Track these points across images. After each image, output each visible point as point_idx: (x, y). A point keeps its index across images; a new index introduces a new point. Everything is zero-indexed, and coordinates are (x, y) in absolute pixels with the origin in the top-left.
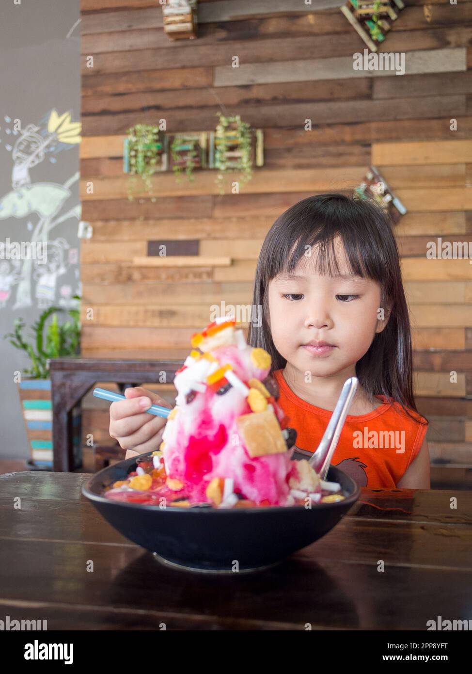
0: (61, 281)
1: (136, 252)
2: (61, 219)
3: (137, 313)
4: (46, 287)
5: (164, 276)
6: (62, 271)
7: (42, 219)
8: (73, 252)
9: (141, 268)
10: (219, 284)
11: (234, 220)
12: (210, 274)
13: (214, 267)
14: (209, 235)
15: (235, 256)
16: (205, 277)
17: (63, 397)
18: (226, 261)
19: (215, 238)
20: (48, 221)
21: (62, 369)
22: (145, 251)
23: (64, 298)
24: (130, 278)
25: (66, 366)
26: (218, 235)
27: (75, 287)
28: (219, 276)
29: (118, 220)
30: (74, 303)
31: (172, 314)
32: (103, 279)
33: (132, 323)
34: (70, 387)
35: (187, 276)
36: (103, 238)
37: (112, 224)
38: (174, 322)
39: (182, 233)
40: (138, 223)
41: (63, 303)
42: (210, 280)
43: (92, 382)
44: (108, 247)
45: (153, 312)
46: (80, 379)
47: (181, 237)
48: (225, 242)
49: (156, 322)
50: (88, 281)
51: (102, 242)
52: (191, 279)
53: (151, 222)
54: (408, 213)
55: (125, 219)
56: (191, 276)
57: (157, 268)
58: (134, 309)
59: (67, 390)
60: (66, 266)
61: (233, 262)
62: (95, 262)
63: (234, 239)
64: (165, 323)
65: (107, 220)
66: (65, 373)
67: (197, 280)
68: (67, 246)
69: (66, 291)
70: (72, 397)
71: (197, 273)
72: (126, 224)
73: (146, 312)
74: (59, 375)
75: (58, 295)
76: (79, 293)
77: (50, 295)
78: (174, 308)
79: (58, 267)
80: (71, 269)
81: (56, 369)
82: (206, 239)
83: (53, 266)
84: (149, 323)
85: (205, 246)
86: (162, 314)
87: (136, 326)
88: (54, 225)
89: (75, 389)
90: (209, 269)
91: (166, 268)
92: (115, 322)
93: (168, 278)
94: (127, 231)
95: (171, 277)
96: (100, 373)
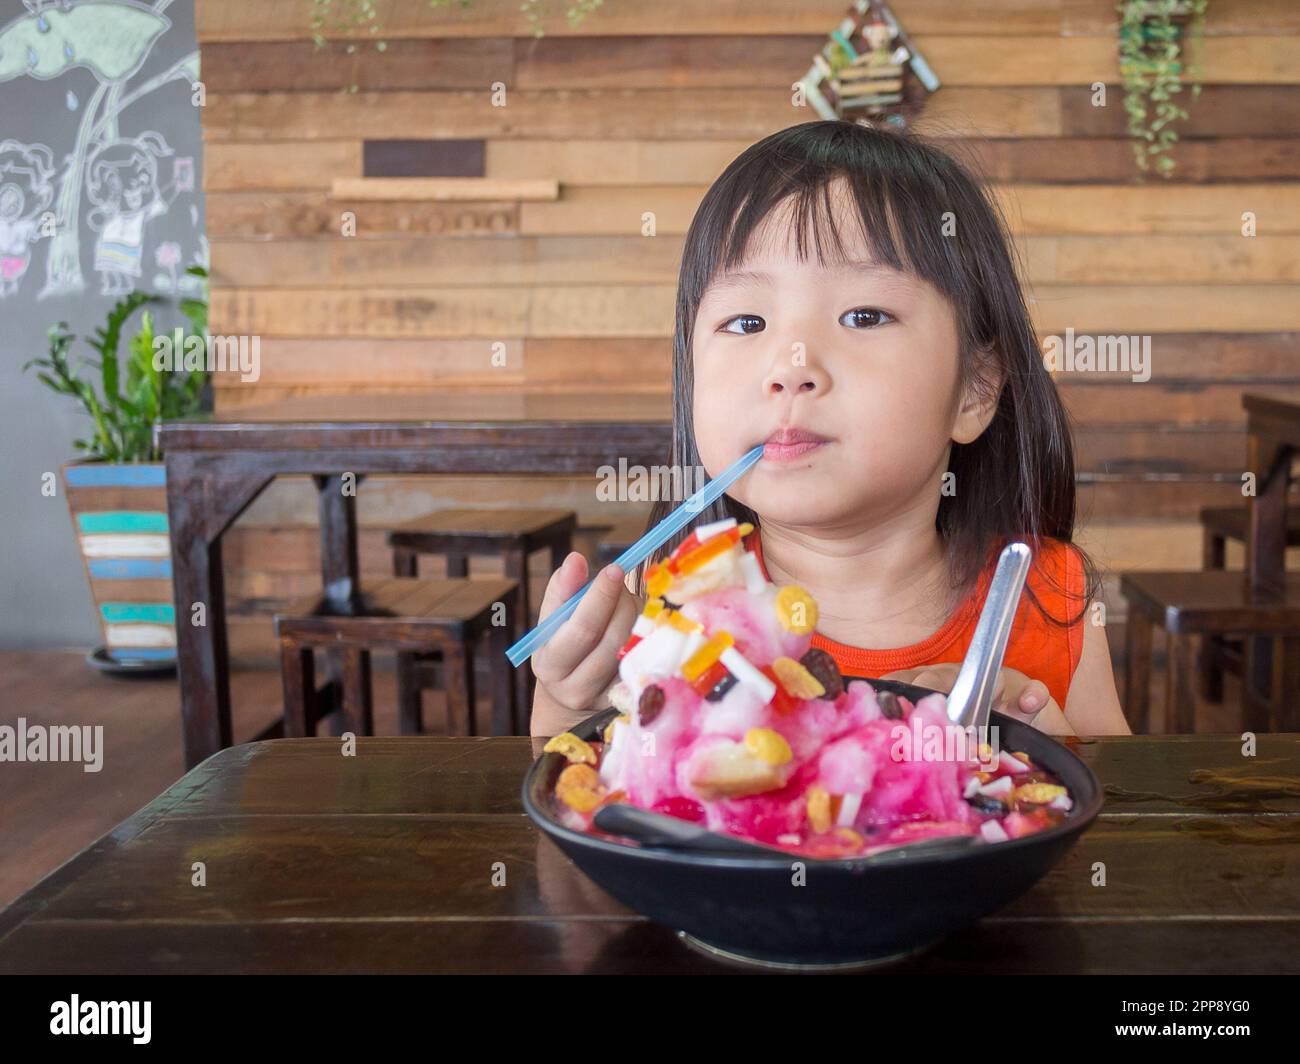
0: (154, 233)
1: (337, 167)
2: (151, 85)
3: (342, 307)
4: (118, 245)
5: (404, 222)
6: (157, 207)
7: (104, 85)
8: (183, 165)
9: (349, 203)
10: (532, 239)
11: (564, 95)
12: (512, 218)
13: (519, 202)
14: (507, 129)
15: (566, 179)
16: (499, 223)
17: (196, 511)
18: (550, 190)
19: (521, 137)
20: (116, 90)
21: (193, 447)
22: (359, 163)
23: (165, 272)
24: (324, 227)
25: (200, 439)
26: (527, 130)
27: (190, 248)
28: (531, 222)
29: (290, 90)
30: (190, 283)
31: (427, 307)
32: (259, 230)
33: (332, 331)
34: (213, 486)
35: (458, 224)
36: (254, 132)
37: (278, 99)
38: (429, 327)
39: (443, 124)
40: (340, 97)
41: (161, 283)
42: (511, 233)
43: (267, 474)
44: (268, 152)
45: (382, 303)
46: (233, 469)
47: (443, 133)
48: (544, 147)
49: (390, 326)
50: (225, 233)
51: (255, 141)
52: (468, 228)
53: (372, 97)
54: (940, 88)
55: (308, 89)
56: (467, 223)
57: (388, 202)
58: (337, 297)
59: (207, 494)
60: (165, 197)
61: (562, 189)
62: (240, 189)
63: (564, 140)
64: (410, 328)
65: (264, 91)
66: (198, 455)
67: (481, 232)
68: (167, 151)
69: (169, 255)
70: (218, 510)
71: (481, 214)
72: (310, 100)
73: (366, 302)
74: (184, 462)
75: (149, 265)
76: (204, 260)
77: (130, 265)
78: (430, 295)
79: (147, 199)
80: (179, 205)
81: (176, 448)
82: (501, 139)
83: (134, 196)
84: (372, 331)
85: (496, 153)
86: (401, 308)
87: (342, 337)
88: (132, 97)
89: (226, 492)
90: (509, 206)
91: (410, 203)
92: (294, 328)
93: (412, 227)
94: (312, 118)
95: (425, 225)
96: (283, 455)
